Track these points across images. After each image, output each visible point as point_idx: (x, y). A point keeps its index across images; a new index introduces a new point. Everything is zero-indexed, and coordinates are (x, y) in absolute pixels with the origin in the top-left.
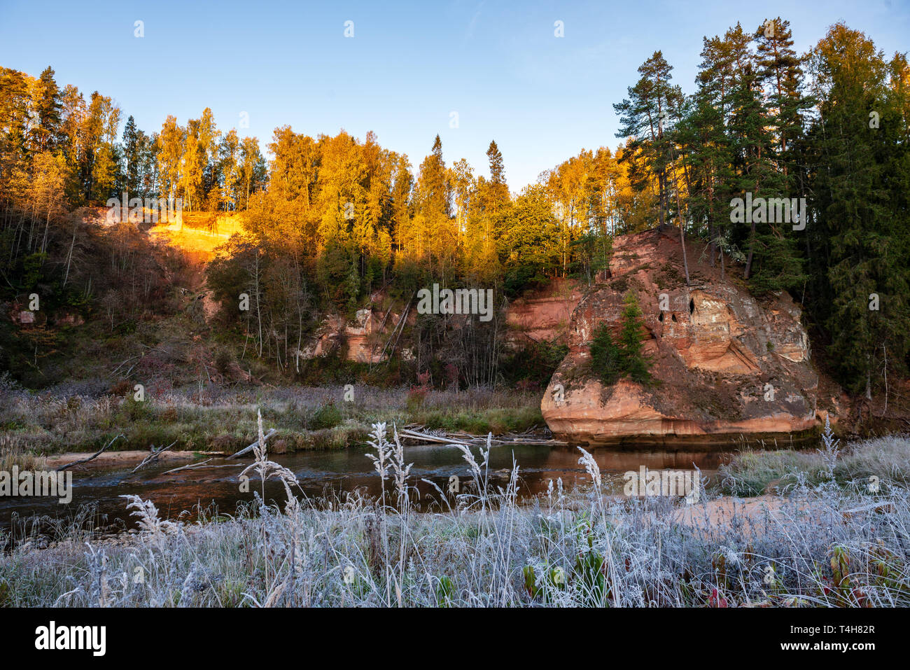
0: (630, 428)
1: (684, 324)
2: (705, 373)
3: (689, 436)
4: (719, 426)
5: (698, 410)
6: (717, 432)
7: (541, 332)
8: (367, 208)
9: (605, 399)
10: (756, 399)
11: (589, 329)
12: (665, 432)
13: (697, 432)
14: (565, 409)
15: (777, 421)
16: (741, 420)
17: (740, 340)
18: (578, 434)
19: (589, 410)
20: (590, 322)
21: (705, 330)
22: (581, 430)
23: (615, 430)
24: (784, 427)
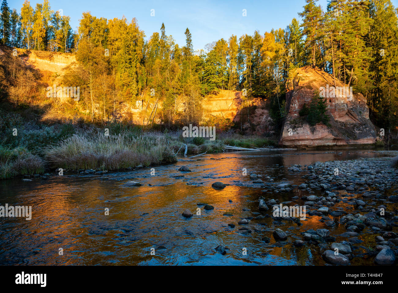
0: (321, 142)
1: (334, 103)
2: (340, 122)
3: (342, 145)
4: (350, 142)
5: (343, 136)
6: (350, 144)
7: (216, 112)
8: (136, 54)
9: (313, 131)
10: (361, 132)
11: (298, 104)
12: (333, 144)
13: (344, 144)
14: (297, 136)
15: (368, 139)
16: (357, 139)
17: (352, 110)
18: (301, 145)
19: (308, 135)
20: (299, 101)
21: (340, 106)
22: (303, 144)
23: (317, 143)
24: (370, 142)
